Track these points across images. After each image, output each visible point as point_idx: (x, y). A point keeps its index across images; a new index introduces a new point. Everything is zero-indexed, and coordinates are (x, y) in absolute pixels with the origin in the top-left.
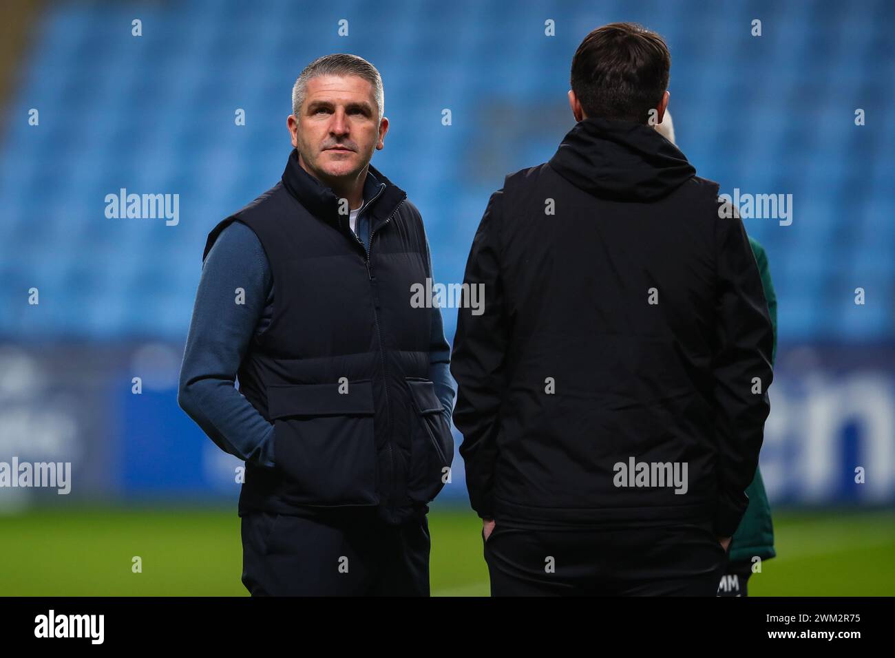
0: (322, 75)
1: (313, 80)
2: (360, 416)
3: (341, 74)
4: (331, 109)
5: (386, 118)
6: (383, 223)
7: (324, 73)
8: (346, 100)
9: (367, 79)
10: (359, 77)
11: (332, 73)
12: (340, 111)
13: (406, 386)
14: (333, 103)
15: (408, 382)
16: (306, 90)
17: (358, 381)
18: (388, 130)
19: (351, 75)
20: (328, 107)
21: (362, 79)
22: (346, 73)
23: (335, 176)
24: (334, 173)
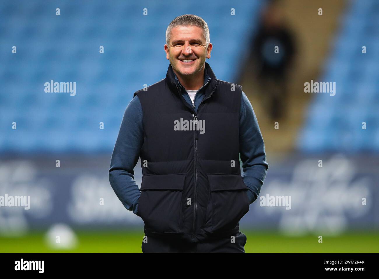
0: (178, 27)
1: (174, 28)
2: (176, 190)
3: (187, 25)
4: (183, 43)
5: (211, 43)
6: (207, 98)
7: (179, 25)
8: (190, 38)
9: (200, 27)
10: (196, 27)
11: (183, 25)
12: (187, 43)
13: (206, 177)
14: (183, 40)
15: (208, 176)
16: (171, 33)
17: (179, 174)
18: (212, 48)
19: (192, 26)
20: (181, 42)
21: (197, 27)
22: (189, 25)
23: (186, 75)
24: (185, 73)
